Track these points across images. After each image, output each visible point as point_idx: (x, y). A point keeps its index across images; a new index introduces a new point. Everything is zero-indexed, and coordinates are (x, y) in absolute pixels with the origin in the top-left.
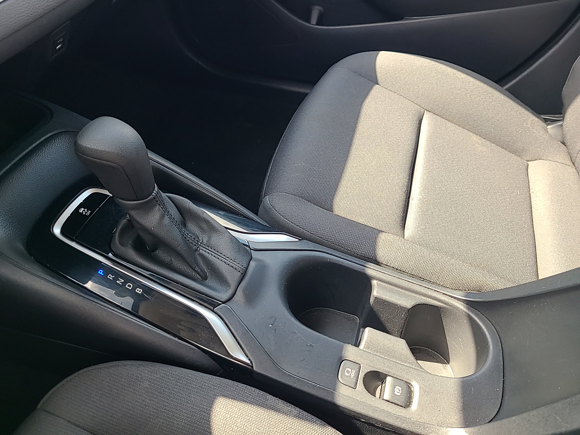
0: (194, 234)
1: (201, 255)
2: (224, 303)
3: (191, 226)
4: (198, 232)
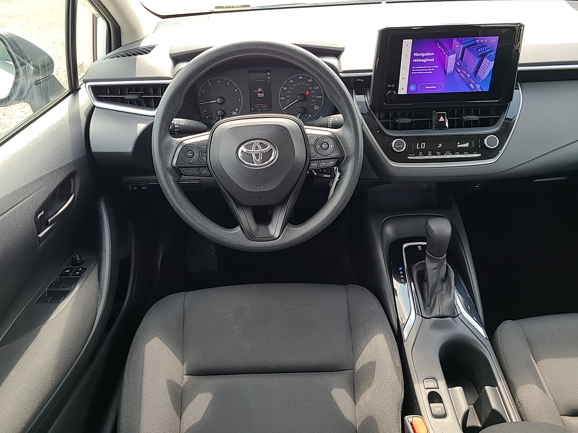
0: (442, 288)
1: (436, 296)
2: (422, 316)
3: (445, 285)
4: (444, 289)
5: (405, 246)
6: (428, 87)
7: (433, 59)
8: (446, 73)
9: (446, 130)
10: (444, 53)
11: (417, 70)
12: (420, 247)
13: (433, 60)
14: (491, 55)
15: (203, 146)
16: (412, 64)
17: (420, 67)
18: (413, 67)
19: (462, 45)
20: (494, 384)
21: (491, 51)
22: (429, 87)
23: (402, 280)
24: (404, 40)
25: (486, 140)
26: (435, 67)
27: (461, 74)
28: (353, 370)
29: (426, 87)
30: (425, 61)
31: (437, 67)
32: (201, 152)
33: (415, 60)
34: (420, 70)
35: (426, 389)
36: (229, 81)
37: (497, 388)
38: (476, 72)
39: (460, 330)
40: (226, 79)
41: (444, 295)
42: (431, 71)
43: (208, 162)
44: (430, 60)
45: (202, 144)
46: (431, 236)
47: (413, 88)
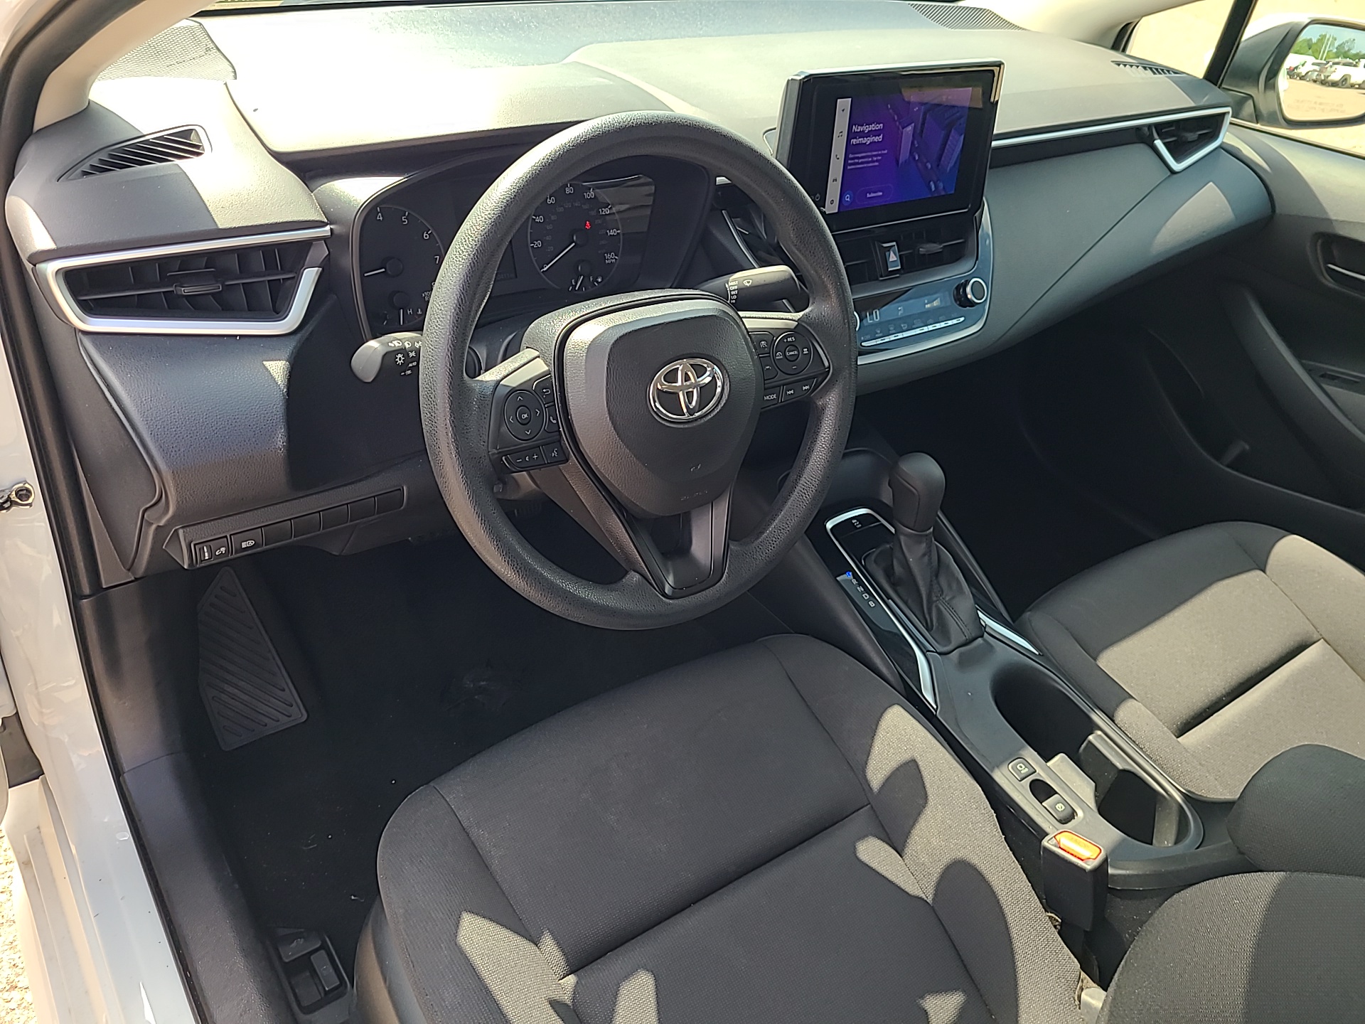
2: (938, 653)
4: (945, 587)
5: (829, 525)
6: (870, 194)
7: (881, 137)
8: (898, 164)
9: (898, 279)
10: (897, 123)
11: (856, 161)
12: (855, 521)
13: (879, 138)
14: (960, 124)
15: (544, 390)
16: (849, 148)
17: (860, 155)
18: (851, 156)
19: (923, 107)
20: (1093, 727)
21: (959, 118)
22: (872, 195)
23: (864, 595)
24: (839, 100)
25: (968, 289)
26: (883, 152)
27: (920, 165)
28: (869, 806)
29: (868, 195)
30: (867, 141)
31: (886, 152)
32: (544, 405)
33: (854, 141)
34: (860, 161)
35: (1020, 781)
36: (407, 214)
37: (1099, 733)
38: (940, 159)
39: (1003, 656)
40: (398, 207)
41: (951, 599)
42: (877, 161)
43: (561, 429)
44: (876, 139)
45: (541, 385)
46: (914, 494)
47: (848, 199)
